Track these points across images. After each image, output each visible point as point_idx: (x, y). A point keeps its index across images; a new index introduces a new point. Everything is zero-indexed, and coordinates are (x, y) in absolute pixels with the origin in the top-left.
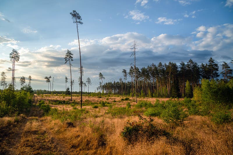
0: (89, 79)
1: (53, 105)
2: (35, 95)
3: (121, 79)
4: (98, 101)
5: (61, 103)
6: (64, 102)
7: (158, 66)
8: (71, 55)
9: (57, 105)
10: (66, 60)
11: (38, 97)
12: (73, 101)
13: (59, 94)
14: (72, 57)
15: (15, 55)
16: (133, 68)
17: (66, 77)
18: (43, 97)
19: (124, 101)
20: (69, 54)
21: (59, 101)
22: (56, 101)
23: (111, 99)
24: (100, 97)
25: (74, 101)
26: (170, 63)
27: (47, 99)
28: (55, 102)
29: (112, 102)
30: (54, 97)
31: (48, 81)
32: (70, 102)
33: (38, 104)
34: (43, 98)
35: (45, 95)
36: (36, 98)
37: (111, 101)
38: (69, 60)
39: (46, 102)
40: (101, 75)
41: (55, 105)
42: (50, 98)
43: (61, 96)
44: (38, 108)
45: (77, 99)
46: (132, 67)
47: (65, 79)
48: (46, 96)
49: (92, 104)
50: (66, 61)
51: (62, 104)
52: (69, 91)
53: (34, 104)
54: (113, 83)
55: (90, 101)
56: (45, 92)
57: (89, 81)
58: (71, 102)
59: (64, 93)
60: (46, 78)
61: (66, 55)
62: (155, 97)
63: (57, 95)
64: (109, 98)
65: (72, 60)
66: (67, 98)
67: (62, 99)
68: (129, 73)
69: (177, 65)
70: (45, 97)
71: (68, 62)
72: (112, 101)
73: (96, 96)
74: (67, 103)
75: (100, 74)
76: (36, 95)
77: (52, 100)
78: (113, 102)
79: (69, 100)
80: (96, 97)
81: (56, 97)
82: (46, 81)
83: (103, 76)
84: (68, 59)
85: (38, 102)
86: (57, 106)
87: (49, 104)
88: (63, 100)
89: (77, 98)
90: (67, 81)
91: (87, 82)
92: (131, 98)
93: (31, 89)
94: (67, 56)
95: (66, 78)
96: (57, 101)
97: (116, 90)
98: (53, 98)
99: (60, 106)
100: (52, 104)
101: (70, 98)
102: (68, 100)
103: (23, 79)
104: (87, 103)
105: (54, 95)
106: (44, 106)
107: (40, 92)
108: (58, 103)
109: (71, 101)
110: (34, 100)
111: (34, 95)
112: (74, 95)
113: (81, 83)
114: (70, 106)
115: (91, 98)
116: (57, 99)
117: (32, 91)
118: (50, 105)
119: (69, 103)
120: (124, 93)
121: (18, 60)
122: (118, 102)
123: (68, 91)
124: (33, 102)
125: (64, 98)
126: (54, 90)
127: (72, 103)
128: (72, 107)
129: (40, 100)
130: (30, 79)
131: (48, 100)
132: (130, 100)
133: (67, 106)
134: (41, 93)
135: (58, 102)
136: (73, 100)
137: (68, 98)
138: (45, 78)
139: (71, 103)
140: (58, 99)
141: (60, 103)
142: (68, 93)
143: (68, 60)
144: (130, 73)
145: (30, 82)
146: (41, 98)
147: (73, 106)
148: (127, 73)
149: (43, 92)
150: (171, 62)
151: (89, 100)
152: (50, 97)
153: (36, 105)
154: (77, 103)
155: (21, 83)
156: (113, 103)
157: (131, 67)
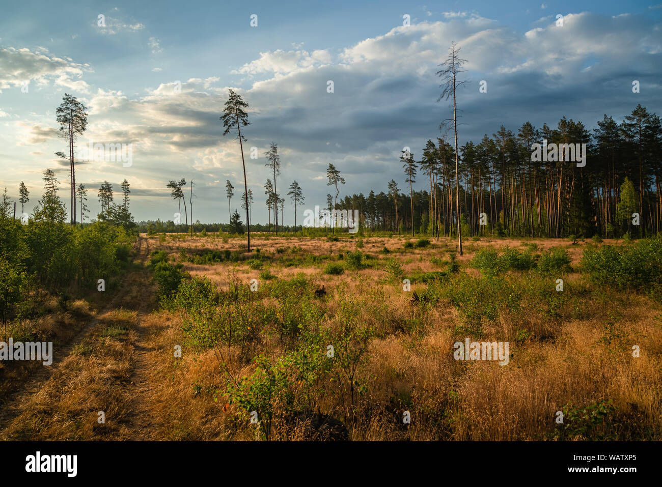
0: (295, 185)
1: (195, 266)
2: (144, 235)
3: (392, 185)
4: (331, 252)
5: (220, 257)
6: (228, 253)
7: (520, 135)
8: (241, 107)
9: (205, 263)
10: (226, 123)
11: (151, 241)
12: (255, 253)
13: (209, 233)
14: (245, 114)
15: (74, 114)
16: (434, 145)
17: (228, 182)
18: (165, 240)
19: (417, 251)
20: (235, 101)
21: (211, 251)
22: (202, 253)
23: (370, 245)
24: (336, 240)
25: (258, 251)
26: (563, 123)
27: (177, 245)
28: (201, 255)
29: (377, 252)
30: (196, 241)
31: (178, 194)
32: (246, 254)
33: (147, 263)
34: (165, 244)
35: (171, 236)
36: (144, 245)
37: (374, 249)
38: (237, 122)
39: (173, 256)
40: (332, 170)
41: (201, 264)
42: (184, 245)
43: (218, 236)
44: (149, 274)
45: (264, 245)
46: (431, 144)
47: (227, 188)
48: (174, 238)
49: (314, 260)
50: (225, 128)
51: (222, 261)
52: (240, 223)
53: (137, 262)
54: (366, 196)
55: (305, 251)
56: (171, 228)
57: (296, 191)
58: (250, 254)
59: (224, 231)
60: (172, 185)
61: (226, 107)
62: (509, 235)
63: (205, 235)
64: (365, 240)
65: (246, 124)
66: (234, 242)
67: (219, 247)
68: (423, 162)
69: (585, 128)
70: (170, 241)
71: (234, 129)
72: (378, 250)
73: (322, 236)
74: (237, 260)
75: (331, 167)
76: (145, 237)
77: (190, 249)
78: (381, 252)
79: (241, 249)
80: (323, 238)
81: (203, 240)
82: (172, 195)
83: (339, 174)
84: (232, 120)
85: (149, 256)
86: (207, 267)
87: (182, 261)
88: (223, 250)
89: (266, 242)
90: (230, 195)
91: (292, 195)
92: (434, 241)
93: (128, 216)
94: (230, 108)
95: (230, 185)
96: (207, 254)
97: (378, 217)
98: (194, 245)
99: (214, 267)
100: (192, 261)
101: (246, 242)
102: (238, 249)
103: (106, 190)
104: (297, 258)
105: (197, 236)
106: (165, 269)
107: (155, 229)
108: (209, 260)
109: (249, 251)
110: (139, 250)
111: (138, 236)
112: (256, 235)
113: (274, 199)
114: (246, 267)
115: (309, 243)
116: (206, 247)
117: (133, 225)
118: (185, 264)
119: (244, 259)
120: (401, 226)
121: (83, 129)
122: (396, 252)
123: (235, 222)
124: (136, 256)
125: (226, 242)
126: (194, 222)
127: (253, 257)
128: (256, 271)
129: (154, 251)
130: (125, 188)
131: (178, 248)
132: (434, 247)
133: (237, 268)
134: (158, 231)
135: (210, 256)
136: (255, 248)
137: (239, 242)
138: (169, 186)
139: (248, 258)
140: (210, 246)
141: (214, 257)
142: (236, 228)
143: (233, 124)
144: (425, 163)
145: (126, 199)
146: (158, 244)
147: (256, 267)
148: (415, 164)
149: (165, 226)
150: (568, 120)
151: (303, 247)
152: (184, 241)
153: (142, 264)
154: (268, 258)
155: (101, 202)
156: (381, 256)
157: (430, 142)
